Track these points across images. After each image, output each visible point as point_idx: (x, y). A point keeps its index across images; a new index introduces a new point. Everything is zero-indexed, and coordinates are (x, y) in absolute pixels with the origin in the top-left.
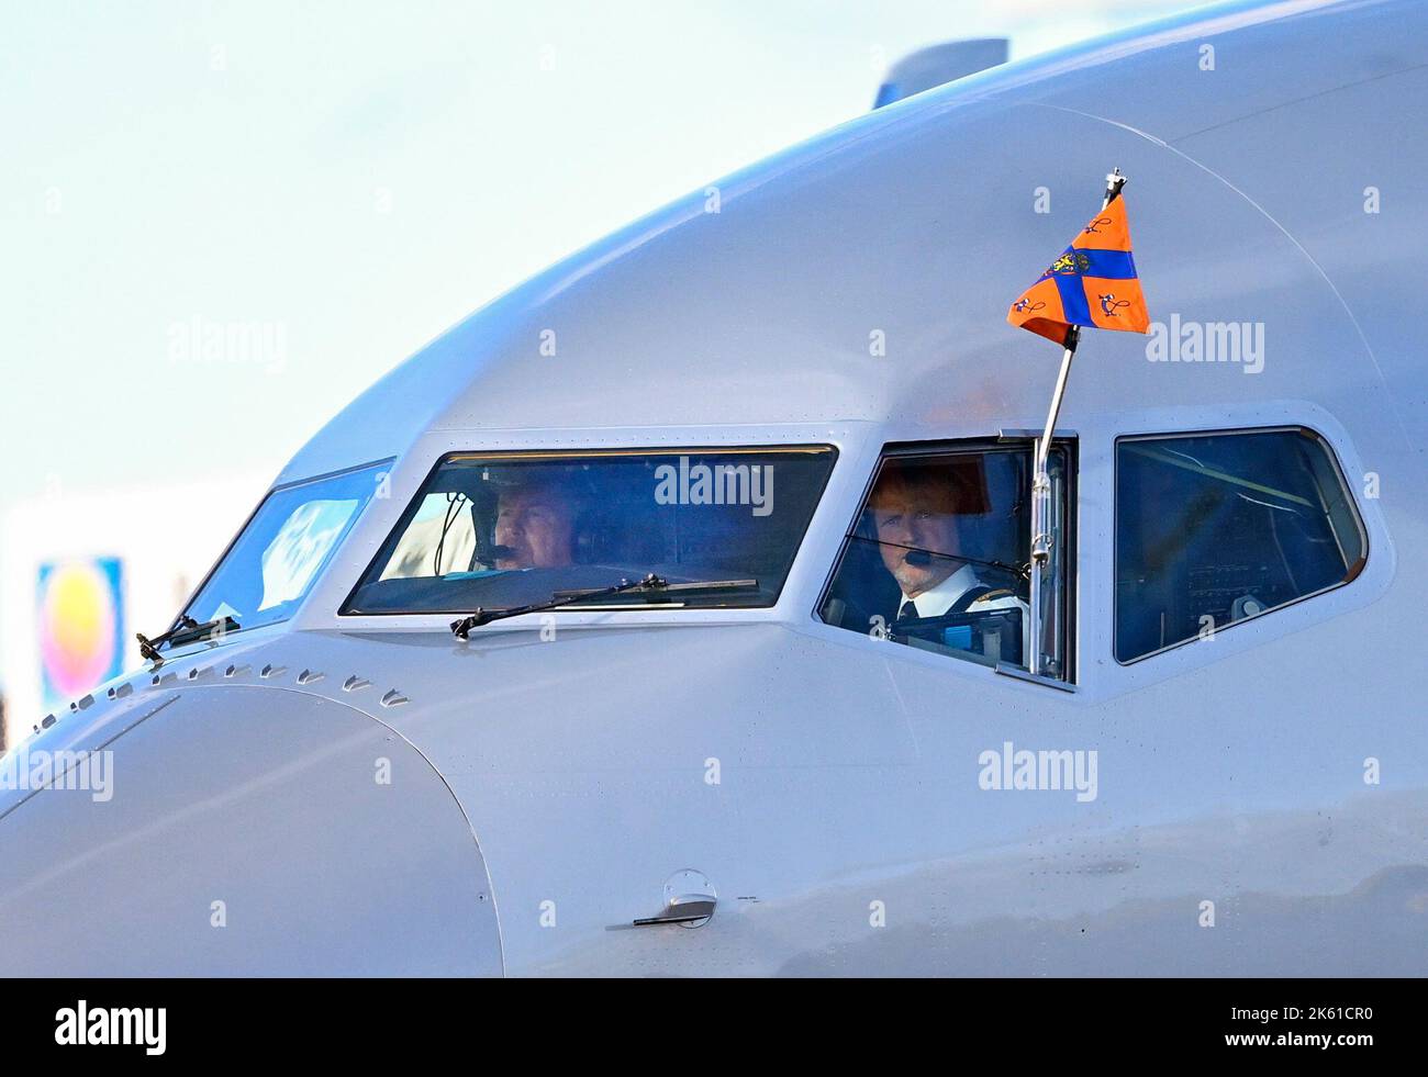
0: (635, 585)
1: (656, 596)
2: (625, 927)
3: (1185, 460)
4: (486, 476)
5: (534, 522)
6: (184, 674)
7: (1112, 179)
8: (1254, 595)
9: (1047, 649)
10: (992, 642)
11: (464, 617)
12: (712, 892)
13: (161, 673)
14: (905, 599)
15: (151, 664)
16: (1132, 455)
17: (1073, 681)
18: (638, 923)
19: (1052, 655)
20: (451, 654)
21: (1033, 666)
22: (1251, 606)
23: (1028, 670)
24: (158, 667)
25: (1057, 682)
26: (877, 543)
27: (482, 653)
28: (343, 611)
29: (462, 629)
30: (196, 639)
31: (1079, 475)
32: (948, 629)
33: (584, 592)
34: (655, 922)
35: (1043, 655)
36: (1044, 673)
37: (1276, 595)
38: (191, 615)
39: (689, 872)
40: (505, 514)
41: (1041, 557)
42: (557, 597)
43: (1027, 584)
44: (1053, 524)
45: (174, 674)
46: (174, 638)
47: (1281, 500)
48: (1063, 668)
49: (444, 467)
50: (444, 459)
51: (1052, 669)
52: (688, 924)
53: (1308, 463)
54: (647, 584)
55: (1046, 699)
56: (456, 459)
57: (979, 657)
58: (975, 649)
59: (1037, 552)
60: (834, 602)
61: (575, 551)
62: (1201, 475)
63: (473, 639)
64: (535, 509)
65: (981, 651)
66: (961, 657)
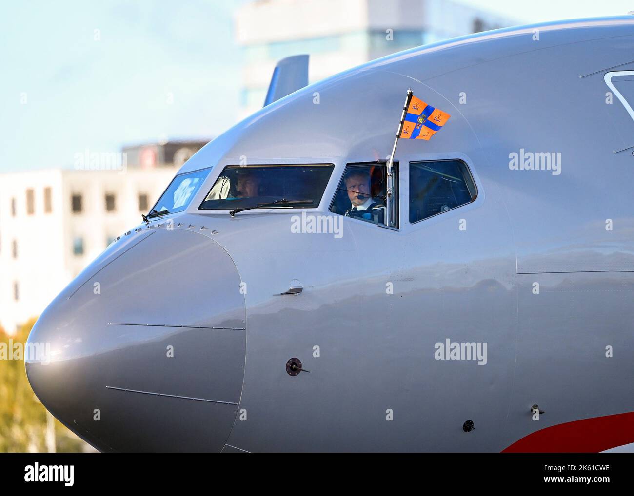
0: (279, 202)
1: (285, 205)
2: (279, 295)
3: (428, 168)
4: (237, 172)
5: (248, 185)
6: (156, 225)
7: (409, 91)
8: (447, 205)
9: (391, 220)
10: (376, 218)
11: (233, 210)
12: (302, 286)
13: (149, 225)
14: (353, 207)
15: (146, 223)
16: (414, 166)
17: (398, 228)
18: (282, 294)
19: (392, 221)
20: (230, 221)
21: (388, 224)
22: (446, 208)
23: (386, 225)
24: (148, 223)
25: (394, 228)
26: (347, 191)
27: (238, 220)
28: (199, 209)
29: (233, 214)
30: (157, 216)
31: (400, 172)
32: (365, 214)
33: (266, 203)
34: (287, 294)
35: (390, 221)
36: (391, 226)
37: (453, 205)
38: (155, 209)
39: (296, 280)
40: (240, 183)
41: (389, 195)
42: (258, 205)
43: (386, 202)
44: (392, 185)
45: (153, 226)
46: (151, 216)
47: (454, 179)
48: (396, 225)
49: (226, 169)
50: (226, 167)
51: (392, 225)
52: (295, 294)
53: (461, 169)
54: (283, 202)
55: (392, 233)
56: (229, 167)
57: (373, 222)
58: (371, 219)
59: (389, 193)
60: (333, 207)
61: (260, 193)
62: (431, 172)
63: (236, 216)
64: (248, 182)
65: (373, 220)
66: (368, 222)
